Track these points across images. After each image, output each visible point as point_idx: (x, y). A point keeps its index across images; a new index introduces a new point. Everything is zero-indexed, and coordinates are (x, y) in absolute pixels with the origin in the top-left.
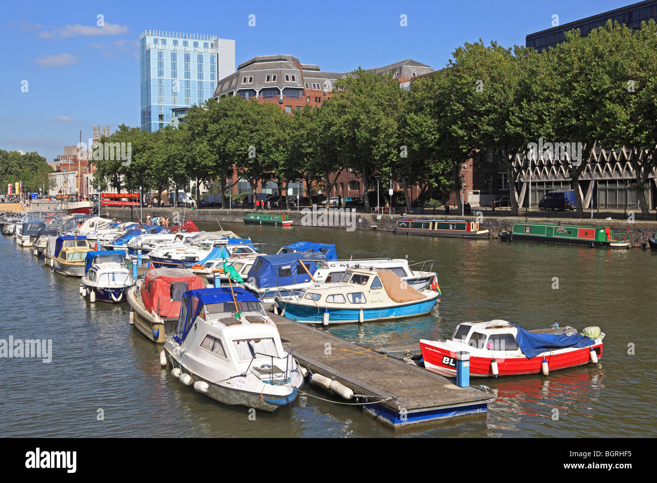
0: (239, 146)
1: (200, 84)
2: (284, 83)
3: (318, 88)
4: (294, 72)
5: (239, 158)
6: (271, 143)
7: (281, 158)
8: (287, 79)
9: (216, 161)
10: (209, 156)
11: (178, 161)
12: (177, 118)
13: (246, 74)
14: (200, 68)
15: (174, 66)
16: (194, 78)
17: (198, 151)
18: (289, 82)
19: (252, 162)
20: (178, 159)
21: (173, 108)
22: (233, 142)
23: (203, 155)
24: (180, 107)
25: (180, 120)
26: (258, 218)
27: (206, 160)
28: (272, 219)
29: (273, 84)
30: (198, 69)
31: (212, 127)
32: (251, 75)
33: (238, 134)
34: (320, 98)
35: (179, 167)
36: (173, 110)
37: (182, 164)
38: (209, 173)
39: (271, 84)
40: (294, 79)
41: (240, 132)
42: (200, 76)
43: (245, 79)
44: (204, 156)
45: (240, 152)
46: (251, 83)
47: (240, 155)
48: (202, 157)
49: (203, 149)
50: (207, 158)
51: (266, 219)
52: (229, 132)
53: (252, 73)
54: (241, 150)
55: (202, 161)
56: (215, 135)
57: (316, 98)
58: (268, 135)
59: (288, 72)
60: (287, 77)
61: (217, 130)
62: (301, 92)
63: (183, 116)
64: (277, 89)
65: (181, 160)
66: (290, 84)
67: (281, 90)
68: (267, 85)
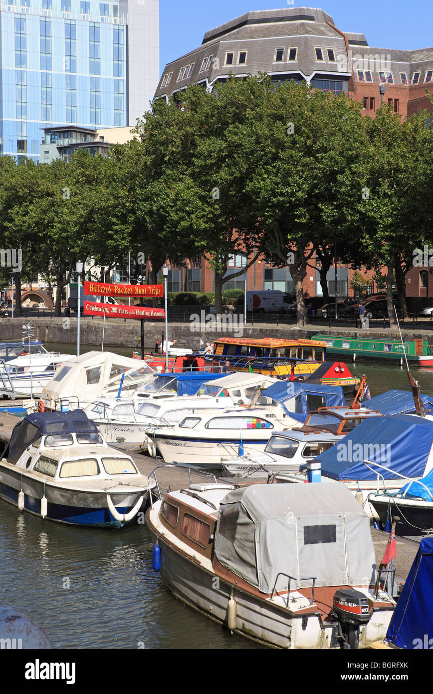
0: (277, 184)
1: (95, 83)
2: (314, 63)
3: (369, 79)
4: (332, 42)
5: (274, 211)
6: (363, 176)
7: (384, 210)
8: (320, 57)
9: (214, 220)
10: (197, 208)
11: (114, 220)
12: (55, 146)
13: (231, 47)
14: (94, 52)
15: (46, 47)
16: (83, 71)
17: (173, 197)
18: (323, 62)
19: (304, 221)
20: (116, 216)
21: (46, 127)
22: (265, 176)
23: (186, 205)
24: (58, 126)
25: (61, 149)
26: (346, 346)
27: (193, 216)
28: (386, 348)
29: (292, 67)
30: (91, 53)
31: (204, 146)
32: (242, 48)
33: (275, 157)
34: (372, 99)
35: (116, 232)
36: (47, 131)
37: (123, 227)
38: (196, 244)
39: (286, 67)
40: (332, 58)
41: (281, 154)
42: (95, 68)
43: (230, 57)
44: (187, 209)
45: (281, 198)
46: (243, 65)
47: (279, 205)
48: (182, 210)
49: (185, 195)
50: (193, 213)
51: (371, 350)
52: (252, 153)
53: (244, 45)
54: (282, 194)
55: (182, 219)
56: (213, 161)
57: (366, 98)
58: (352, 160)
59: (320, 41)
60: (319, 52)
61: (221, 151)
62: (345, 84)
63: (66, 142)
64: (299, 77)
65: (123, 219)
66: (323, 66)
67: (308, 79)
68: (277, 68)
